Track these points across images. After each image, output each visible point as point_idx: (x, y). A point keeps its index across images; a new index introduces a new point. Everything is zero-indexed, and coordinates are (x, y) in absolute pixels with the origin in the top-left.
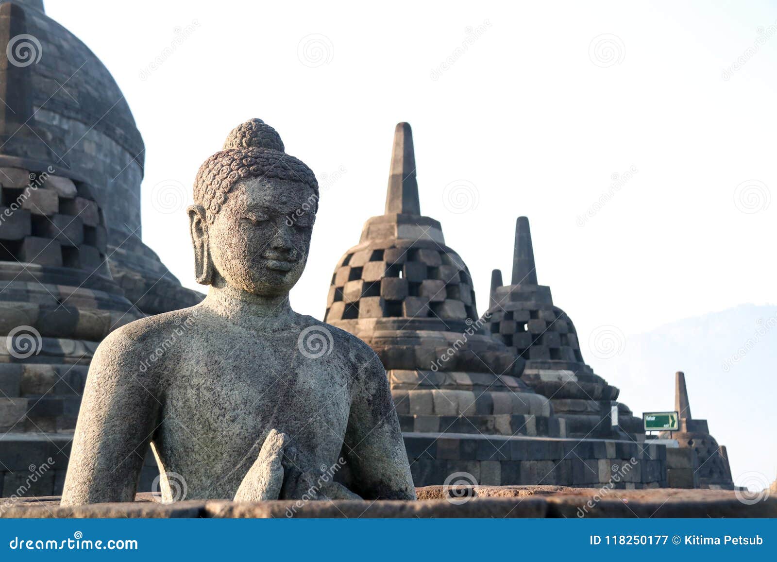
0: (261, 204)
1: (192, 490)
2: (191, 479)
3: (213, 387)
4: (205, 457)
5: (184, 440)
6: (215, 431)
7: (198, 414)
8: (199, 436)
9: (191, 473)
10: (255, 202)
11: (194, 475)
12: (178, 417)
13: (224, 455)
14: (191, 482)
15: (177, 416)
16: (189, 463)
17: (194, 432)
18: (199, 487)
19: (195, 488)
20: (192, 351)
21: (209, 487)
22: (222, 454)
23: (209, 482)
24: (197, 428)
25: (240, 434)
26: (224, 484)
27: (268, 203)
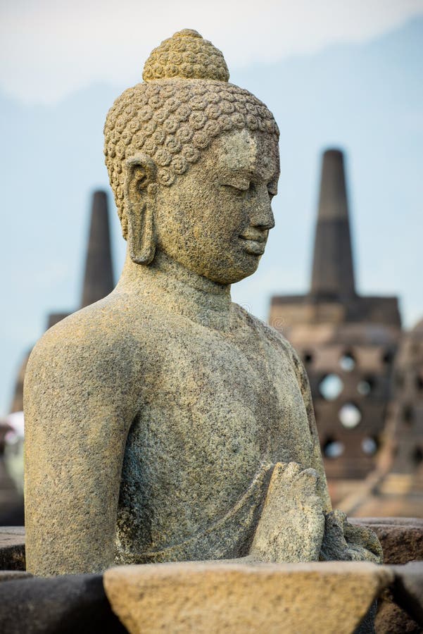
0: (246, 168)
1: (168, 538)
2: (168, 524)
3: (208, 408)
4: (195, 495)
5: (164, 473)
6: (212, 463)
7: (191, 442)
8: (191, 469)
9: (169, 515)
10: (241, 166)
11: (174, 518)
12: (158, 444)
13: (221, 494)
14: (168, 527)
15: (156, 443)
16: (168, 503)
17: (183, 464)
18: (180, 532)
19: (173, 534)
20: (173, 360)
21: (196, 532)
22: (218, 492)
23: (196, 526)
24: (188, 459)
25: (241, 467)
26: (220, 530)
27: (253, 167)
